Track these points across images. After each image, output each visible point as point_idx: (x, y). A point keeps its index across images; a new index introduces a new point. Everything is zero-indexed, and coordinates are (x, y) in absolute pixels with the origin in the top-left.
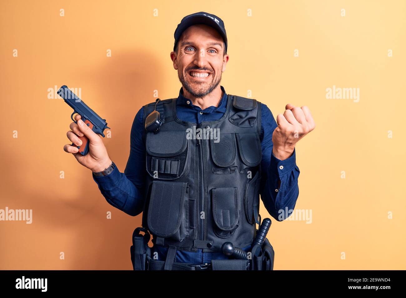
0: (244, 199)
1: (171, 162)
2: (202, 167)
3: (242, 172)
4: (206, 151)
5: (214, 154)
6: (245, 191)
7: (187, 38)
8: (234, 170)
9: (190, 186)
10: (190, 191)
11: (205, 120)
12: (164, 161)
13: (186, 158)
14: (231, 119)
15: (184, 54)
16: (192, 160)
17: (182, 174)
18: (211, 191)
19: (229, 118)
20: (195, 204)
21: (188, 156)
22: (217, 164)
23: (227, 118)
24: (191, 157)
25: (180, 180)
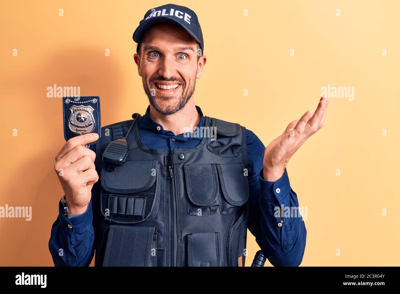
0: (227, 248)
1: (135, 199)
2: (175, 207)
3: (224, 213)
4: (179, 186)
5: (189, 190)
6: (228, 237)
7: (150, 41)
8: (215, 211)
9: (158, 231)
10: (158, 239)
11: (178, 148)
12: (125, 199)
13: (154, 195)
14: (210, 147)
15: (146, 61)
16: (162, 197)
17: (149, 215)
18: (186, 237)
19: (208, 146)
20: (165, 255)
21: (156, 192)
22: (194, 203)
23: (205, 146)
24: (161, 194)
25: (146, 224)
